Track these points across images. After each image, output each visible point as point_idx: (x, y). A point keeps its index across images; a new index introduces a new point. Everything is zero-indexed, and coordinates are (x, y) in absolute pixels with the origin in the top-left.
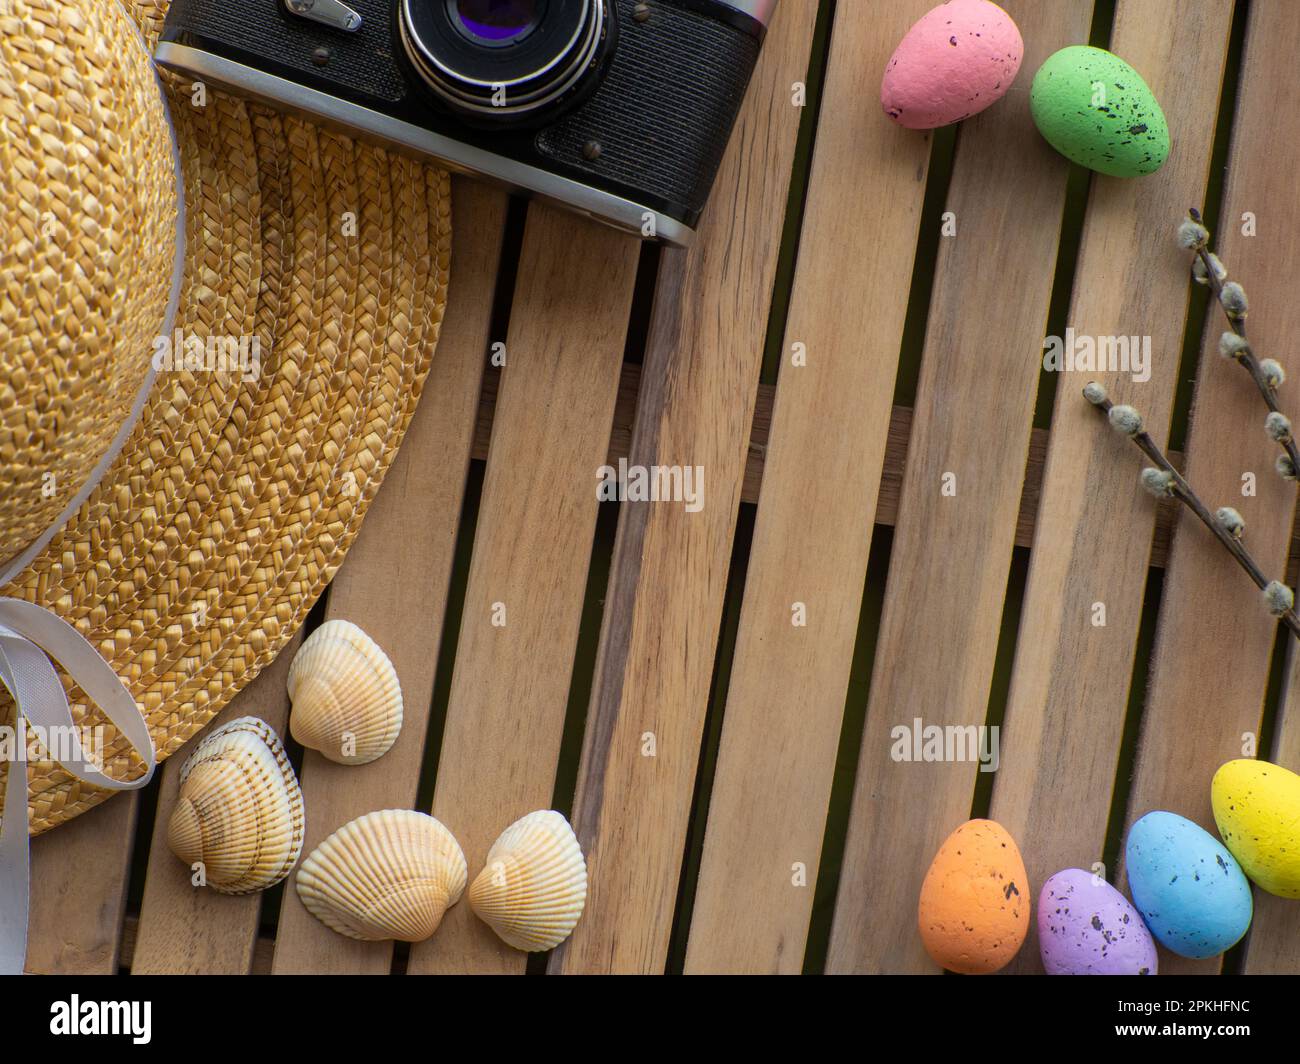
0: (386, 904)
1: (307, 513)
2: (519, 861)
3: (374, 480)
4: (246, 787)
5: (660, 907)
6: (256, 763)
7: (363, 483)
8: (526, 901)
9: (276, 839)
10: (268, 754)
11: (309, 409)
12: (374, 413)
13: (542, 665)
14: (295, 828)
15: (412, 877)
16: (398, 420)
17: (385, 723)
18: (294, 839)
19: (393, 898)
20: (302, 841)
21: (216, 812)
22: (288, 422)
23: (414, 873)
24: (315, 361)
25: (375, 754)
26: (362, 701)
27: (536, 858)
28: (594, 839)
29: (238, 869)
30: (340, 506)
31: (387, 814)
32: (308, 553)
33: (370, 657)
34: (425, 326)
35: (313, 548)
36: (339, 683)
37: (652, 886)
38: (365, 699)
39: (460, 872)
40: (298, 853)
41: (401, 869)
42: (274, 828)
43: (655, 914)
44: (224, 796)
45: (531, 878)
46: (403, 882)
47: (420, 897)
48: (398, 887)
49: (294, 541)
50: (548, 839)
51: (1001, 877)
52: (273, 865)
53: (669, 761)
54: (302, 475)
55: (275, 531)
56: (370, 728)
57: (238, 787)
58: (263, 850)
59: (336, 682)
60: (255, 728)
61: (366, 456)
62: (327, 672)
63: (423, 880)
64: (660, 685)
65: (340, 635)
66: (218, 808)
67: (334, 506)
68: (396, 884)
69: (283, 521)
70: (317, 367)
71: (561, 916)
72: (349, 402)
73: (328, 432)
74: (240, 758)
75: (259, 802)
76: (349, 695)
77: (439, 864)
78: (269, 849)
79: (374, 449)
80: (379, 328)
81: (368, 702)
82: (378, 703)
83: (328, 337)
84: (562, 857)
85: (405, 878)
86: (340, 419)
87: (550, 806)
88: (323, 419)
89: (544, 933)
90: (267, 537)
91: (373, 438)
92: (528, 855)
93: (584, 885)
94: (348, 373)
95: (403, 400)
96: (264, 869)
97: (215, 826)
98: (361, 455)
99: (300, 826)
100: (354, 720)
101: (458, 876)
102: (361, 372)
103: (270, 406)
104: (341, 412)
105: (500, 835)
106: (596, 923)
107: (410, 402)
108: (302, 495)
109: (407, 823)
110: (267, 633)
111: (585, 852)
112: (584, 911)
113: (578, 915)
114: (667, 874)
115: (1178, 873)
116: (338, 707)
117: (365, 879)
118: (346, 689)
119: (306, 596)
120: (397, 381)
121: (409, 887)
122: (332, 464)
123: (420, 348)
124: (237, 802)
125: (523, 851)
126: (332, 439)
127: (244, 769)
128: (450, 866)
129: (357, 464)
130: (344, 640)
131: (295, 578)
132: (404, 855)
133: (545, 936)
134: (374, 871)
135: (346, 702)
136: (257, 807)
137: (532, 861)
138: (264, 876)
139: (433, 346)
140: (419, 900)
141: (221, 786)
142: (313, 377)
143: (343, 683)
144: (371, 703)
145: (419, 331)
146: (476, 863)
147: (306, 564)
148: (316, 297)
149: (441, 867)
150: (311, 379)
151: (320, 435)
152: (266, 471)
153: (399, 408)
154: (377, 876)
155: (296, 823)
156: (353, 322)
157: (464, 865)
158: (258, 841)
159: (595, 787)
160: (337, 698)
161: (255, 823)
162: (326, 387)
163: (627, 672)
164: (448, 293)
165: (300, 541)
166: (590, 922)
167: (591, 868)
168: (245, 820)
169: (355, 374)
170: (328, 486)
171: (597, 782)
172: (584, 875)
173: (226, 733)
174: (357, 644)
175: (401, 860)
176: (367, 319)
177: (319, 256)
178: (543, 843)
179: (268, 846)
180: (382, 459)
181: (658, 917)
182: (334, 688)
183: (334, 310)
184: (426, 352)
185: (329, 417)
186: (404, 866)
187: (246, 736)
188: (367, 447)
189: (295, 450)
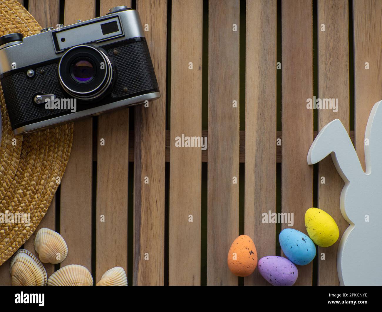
1: (37, 199)
3: (54, 190)
4: (25, 266)
6: (25, 259)
7: (51, 191)
11: (37, 171)
12: (54, 172)
13: (119, 213)
16: (60, 174)
22: (31, 175)
26: (55, 246)
30: (45, 197)
32: (37, 210)
34: (67, 149)
35: (39, 208)
49: (33, 207)
51: (249, 249)
54: (35, 189)
55: (28, 204)
61: (52, 183)
62: (44, 242)
64: (151, 213)
67: (44, 197)
69: (30, 201)
70: (39, 160)
72: (47, 169)
73: (42, 177)
74: (20, 260)
75: (30, 268)
76: (51, 245)
79: (54, 181)
80: (55, 150)
82: (60, 246)
83: (41, 152)
86: (45, 174)
88: (40, 174)
90: (26, 206)
91: (53, 179)
94: (46, 162)
95: (61, 168)
98: (50, 183)
102: (50, 161)
103: (26, 171)
104: (45, 172)
107: (63, 169)
108: (35, 194)
110: (27, 231)
115: (293, 245)
116: (50, 249)
119: (37, 221)
120: (60, 163)
122: (43, 186)
123: (66, 154)
126: (43, 179)
127: (23, 262)
129: (49, 186)
131: (34, 216)
135: (51, 247)
139: (69, 154)
141: (19, 269)
143: (49, 243)
144: (58, 246)
145: (65, 150)
147: (37, 213)
148: (38, 142)
150: (37, 163)
151: (40, 178)
152: (26, 188)
153: (60, 171)
156: (48, 148)
160: (49, 247)
161: (31, 273)
162: (41, 165)
163: (142, 211)
164: (73, 139)
165: (35, 206)
168: (28, 274)
170: (42, 192)
174: (49, 233)
176: (51, 147)
180: (56, 184)
181: (160, 275)
183: (43, 145)
184: (67, 155)
185: (42, 173)
188: (52, 181)
189: (33, 183)
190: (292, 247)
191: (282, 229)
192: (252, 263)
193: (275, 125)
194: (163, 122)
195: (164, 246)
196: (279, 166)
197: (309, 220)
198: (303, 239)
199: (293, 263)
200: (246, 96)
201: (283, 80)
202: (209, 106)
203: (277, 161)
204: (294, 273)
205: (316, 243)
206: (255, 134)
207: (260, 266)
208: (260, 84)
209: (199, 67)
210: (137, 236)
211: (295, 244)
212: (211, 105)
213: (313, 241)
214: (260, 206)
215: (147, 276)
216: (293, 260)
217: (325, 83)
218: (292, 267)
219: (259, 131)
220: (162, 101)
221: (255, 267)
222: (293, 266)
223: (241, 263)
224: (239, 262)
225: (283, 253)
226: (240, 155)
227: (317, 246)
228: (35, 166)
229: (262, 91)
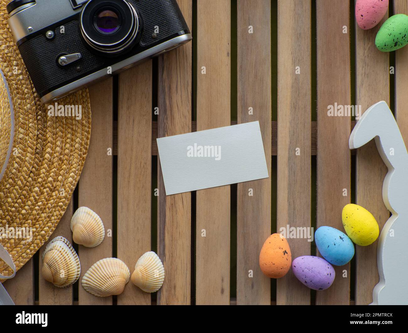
0: (108, 285)
1: (55, 197)
2: (144, 267)
3: (74, 186)
4: (61, 256)
5: (186, 274)
6: (63, 249)
7: (70, 187)
8: (147, 278)
9: (73, 269)
10: (66, 245)
11: (53, 167)
12: (72, 167)
13: (142, 210)
14: (78, 265)
15: (114, 276)
16: (79, 169)
17: (100, 234)
18: (78, 268)
19: (109, 283)
20: (80, 268)
21: (54, 265)
22: (48, 171)
23: (115, 275)
24: (54, 153)
25: (99, 243)
26: (92, 229)
27: (149, 265)
28: (164, 258)
29: (64, 280)
30: (64, 194)
31: (105, 260)
32: (56, 208)
33: (93, 216)
34: (85, 141)
35: (57, 207)
36: (85, 224)
37: (183, 269)
38: (93, 228)
39: (128, 273)
40: (80, 272)
41: (111, 274)
42: (71, 266)
43: (185, 276)
44: (56, 260)
45: (148, 271)
46: (111, 278)
47: (117, 281)
48: (110, 280)
49: (51, 205)
50: (151, 259)
51: (282, 249)
52: (73, 277)
53: (182, 232)
54: (52, 186)
55: (46, 203)
56: (95, 236)
57: (59, 257)
58: (69, 273)
59: (84, 224)
60: (61, 239)
61: (70, 179)
62: (81, 222)
63: (117, 277)
64: (176, 211)
65: (83, 211)
66: (54, 263)
68: (110, 279)
69: (48, 199)
70: (55, 155)
71: (158, 281)
72: (64, 164)
73: (59, 173)
74: (58, 248)
75: (66, 259)
76: (88, 227)
77: (121, 271)
78: (71, 272)
79: (73, 177)
80: (72, 142)
81: (94, 229)
82: (97, 229)
83: (57, 146)
84: (156, 264)
85: (112, 277)
86: (62, 169)
87: (150, 250)
88: (58, 170)
89: (154, 286)
90: (44, 204)
91: (72, 174)
92: (146, 265)
93: (164, 271)
94: (64, 156)
95: (80, 163)
96: (71, 278)
97: (54, 269)
98: (69, 179)
99: (79, 264)
100: (91, 234)
101: (127, 274)
102: (68, 155)
103: (42, 167)
104: (63, 167)
105: (137, 261)
106: (169, 282)
107: (82, 163)
108: (53, 192)
109: (110, 261)
110: (46, 232)
111: (162, 261)
112: (165, 279)
113: (163, 280)
114: (187, 264)
115: (329, 244)
116: (86, 231)
117: (101, 279)
118: (87, 226)
120: (78, 157)
121: (114, 279)
122: (61, 182)
123: (84, 147)
124: (59, 261)
125: (144, 264)
126: (60, 175)
127: (60, 251)
128: (124, 272)
129: (68, 182)
130: (85, 212)
131: (53, 216)
132: (111, 270)
133: (155, 287)
134: (103, 276)
135: (88, 229)
136: (65, 261)
137: (148, 266)
138: (71, 280)
139: (88, 147)
140: (117, 283)
141: (54, 257)
142: (54, 158)
143: (86, 224)
144: (95, 229)
145: (83, 143)
146: (132, 270)
147: (55, 212)
148: (53, 135)
149: (122, 272)
150: (53, 158)
151: (57, 175)
152: (42, 186)
153: (79, 165)
154: (104, 278)
155: (78, 264)
156: (64, 141)
157: (129, 271)
158: (67, 271)
159: (163, 243)
160: (85, 229)
161: (66, 266)
162: (58, 161)
163: (166, 209)
164: (91, 131)
165: (53, 205)
166: (167, 281)
167: (165, 266)
168: (62, 265)
169: (66, 157)
171: (163, 241)
172: (163, 268)
173: (53, 242)
174: (88, 212)
175: (110, 272)
176: (68, 140)
177: (53, 123)
178: (150, 261)
179: (71, 271)
180: (75, 180)
181: (186, 277)
182: (84, 226)
183: (59, 138)
184: (86, 149)
185: (59, 169)
186: (111, 273)
187: (59, 242)
188: (71, 177)
189: (50, 179)
190: (328, 247)
191: (318, 227)
192: (286, 264)
193: (310, 115)
194: (189, 113)
195: (190, 246)
196: (314, 159)
197: (347, 217)
198: (341, 238)
199: (330, 263)
200: (278, 84)
201: (318, 66)
202: (239, 95)
203: (312, 153)
204: (330, 274)
205: (355, 242)
206: (288, 124)
207: (294, 266)
208: (293, 71)
209: (227, 53)
210: (161, 236)
211: (333, 243)
212: (240, 93)
213: (351, 239)
214: (294, 201)
215: (173, 279)
216: (329, 260)
217: (364, 70)
218: (328, 268)
219: (293, 121)
220: (188, 91)
221: (289, 268)
222: (330, 266)
223: (274, 264)
224: (272, 262)
225: (319, 252)
226: (272, 147)
227: (355, 245)
228: (52, 161)
229: (295, 79)
